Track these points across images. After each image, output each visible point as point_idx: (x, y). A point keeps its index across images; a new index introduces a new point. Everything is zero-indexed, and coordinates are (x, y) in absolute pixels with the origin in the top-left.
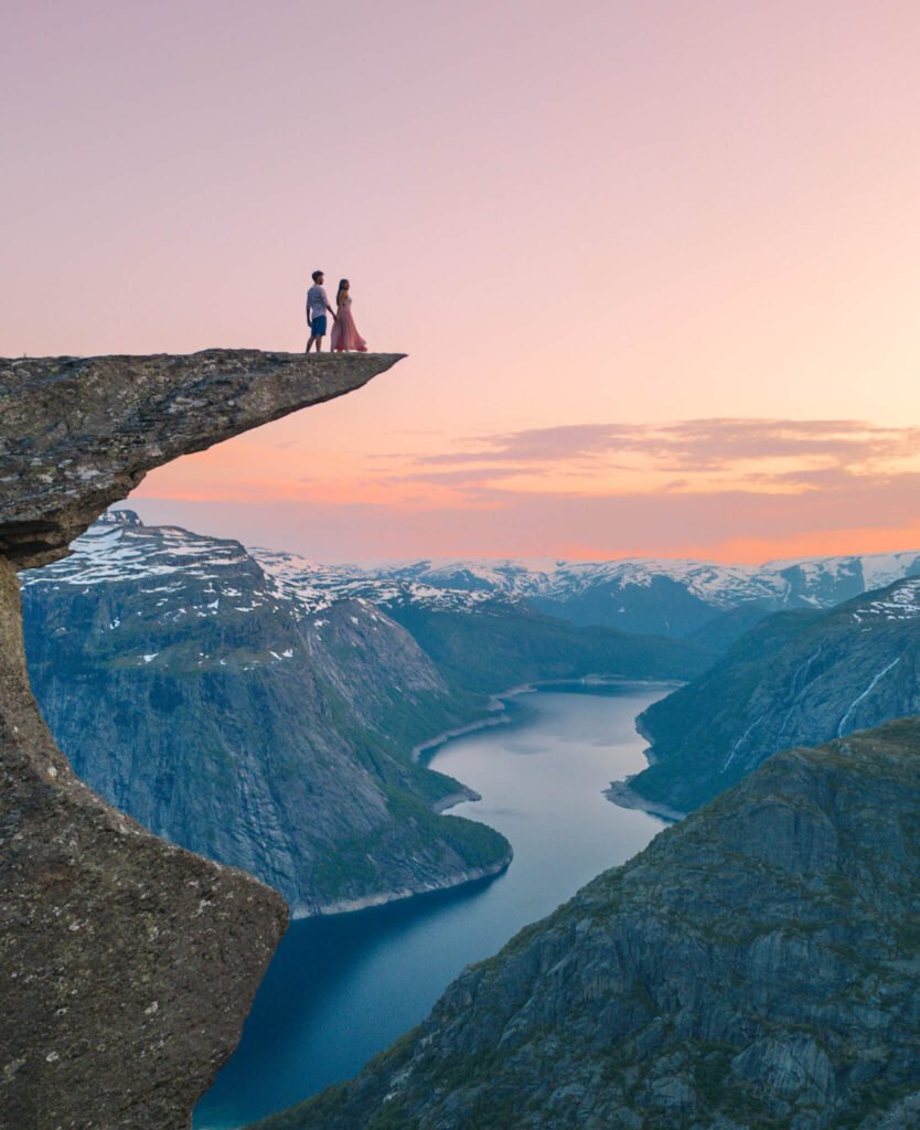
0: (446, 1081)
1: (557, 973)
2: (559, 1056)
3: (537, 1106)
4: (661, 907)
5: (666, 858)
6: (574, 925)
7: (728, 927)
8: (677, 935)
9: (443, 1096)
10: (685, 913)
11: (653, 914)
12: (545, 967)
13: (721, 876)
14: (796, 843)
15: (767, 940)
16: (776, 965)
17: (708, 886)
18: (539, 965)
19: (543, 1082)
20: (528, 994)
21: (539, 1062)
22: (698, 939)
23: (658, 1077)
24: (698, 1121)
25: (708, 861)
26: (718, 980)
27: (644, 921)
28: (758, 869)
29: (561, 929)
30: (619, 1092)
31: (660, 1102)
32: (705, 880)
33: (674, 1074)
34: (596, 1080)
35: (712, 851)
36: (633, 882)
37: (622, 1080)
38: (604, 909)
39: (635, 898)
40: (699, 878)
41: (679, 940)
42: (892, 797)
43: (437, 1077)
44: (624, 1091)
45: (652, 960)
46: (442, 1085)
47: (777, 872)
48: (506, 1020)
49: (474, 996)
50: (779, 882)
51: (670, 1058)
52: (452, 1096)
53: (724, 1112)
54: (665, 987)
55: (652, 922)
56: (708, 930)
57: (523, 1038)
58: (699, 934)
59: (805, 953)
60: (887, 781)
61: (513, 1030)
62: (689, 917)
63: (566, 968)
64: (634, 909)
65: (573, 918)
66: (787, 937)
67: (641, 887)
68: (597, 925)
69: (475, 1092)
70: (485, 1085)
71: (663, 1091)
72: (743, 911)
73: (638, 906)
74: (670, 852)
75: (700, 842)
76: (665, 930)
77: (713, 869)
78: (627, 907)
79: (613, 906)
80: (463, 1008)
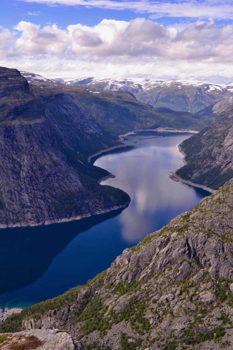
0: (118, 293)
1: (163, 253)
2: (164, 282)
3: (155, 302)
4: (205, 228)
5: (207, 209)
6: (170, 235)
8: (211, 239)
9: (117, 298)
10: (215, 230)
11: (202, 231)
12: (158, 250)
13: (229, 216)
17: (224, 220)
18: (155, 249)
19: (157, 293)
20: (151, 260)
21: (156, 286)
22: (219, 240)
23: (202, 291)
24: (217, 306)
25: (224, 210)
27: (198, 233)
29: (165, 236)
30: (187, 296)
31: (203, 300)
33: (208, 290)
34: (178, 292)
35: (226, 207)
36: (194, 218)
37: (188, 292)
38: (182, 228)
39: (195, 225)
40: (220, 217)
41: (212, 241)
43: (115, 291)
44: (189, 296)
45: (201, 248)
46: (117, 294)
48: (142, 270)
49: (129, 261)
51: (206, 285)
52: (121, 298)
53: (227, 304)
54: (204, 259)
55: (201, 234)
56: (224, 238)
57: (148, 277)
58: (220, 238)
61: (145, 274)
62: (216, 232)
63: (167, 251)
65: (170, 232)
67: (197, 220)
68: (180, 235)
69: (129, 297)
70: (134, 294)
71: (204, 296)
73: (196, 228)
74: (209, 207)
75: (221, 203)
76: (206, 237)
77: (225, 214)
78: (191, 228)
79: (186, 227)
80: (124, 266)
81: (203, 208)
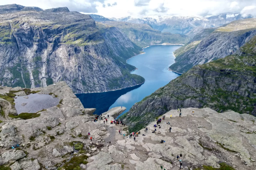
1: (151, 104)
2: (151, 117)
4: (170, 94)
6: (154, 97)
7: (181, 97)
9: (131, 123)
10: (174, 95)
11: (168, 95)
12: (149, 103)
13: (181, 88)
14: (196, 83)
15: (188, 99)
16: (189, 103)
17: (179, 90)
18: (148, 103)
20: (146, 107)
21: (147, 118)
22: (176, 99)
25: (179, 86)
26: (179, 106)
28: (188, 87)
29: (152, 97)
32: (178, 89)
35: (180, 84)
36: (165, 89)
38: (160, 94)
39: (165, 92)
40: (177, 89)
41: (172, 99)
42: (215, 74)
43: (130, 120)
45: (167, 102)
47: (192, 88)
48: (142, 112)
49: (137, 108)
50: (191, 90)
52: (133, 123)
54: (169, 107)
55: (168, 96)
56: (178, 98)
57: (144, 114)
58: (176, 98)
59: (194, 102)
60: (214, 71)
62: (175, 95)
63: (152, 104)
64: (165, 94)
65: (154, 95)
66: (192, 99)
67: (167, 90)
68: (158, 97)
69: (136, 122)
70: (138, 121)
72: (184, 94)
73: (166, 93)
74: (173, 84)
75: (178, 82)
76: (170, 98)
77: (180, 87)
78: (164, 94)
79: (161, 94)
80: (135, 109)
81: (170, 85)
